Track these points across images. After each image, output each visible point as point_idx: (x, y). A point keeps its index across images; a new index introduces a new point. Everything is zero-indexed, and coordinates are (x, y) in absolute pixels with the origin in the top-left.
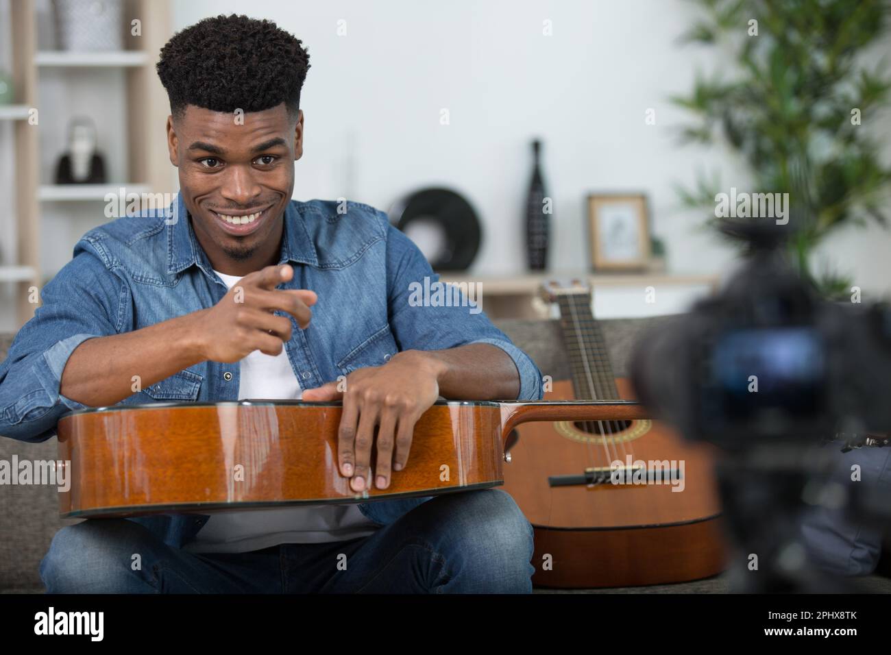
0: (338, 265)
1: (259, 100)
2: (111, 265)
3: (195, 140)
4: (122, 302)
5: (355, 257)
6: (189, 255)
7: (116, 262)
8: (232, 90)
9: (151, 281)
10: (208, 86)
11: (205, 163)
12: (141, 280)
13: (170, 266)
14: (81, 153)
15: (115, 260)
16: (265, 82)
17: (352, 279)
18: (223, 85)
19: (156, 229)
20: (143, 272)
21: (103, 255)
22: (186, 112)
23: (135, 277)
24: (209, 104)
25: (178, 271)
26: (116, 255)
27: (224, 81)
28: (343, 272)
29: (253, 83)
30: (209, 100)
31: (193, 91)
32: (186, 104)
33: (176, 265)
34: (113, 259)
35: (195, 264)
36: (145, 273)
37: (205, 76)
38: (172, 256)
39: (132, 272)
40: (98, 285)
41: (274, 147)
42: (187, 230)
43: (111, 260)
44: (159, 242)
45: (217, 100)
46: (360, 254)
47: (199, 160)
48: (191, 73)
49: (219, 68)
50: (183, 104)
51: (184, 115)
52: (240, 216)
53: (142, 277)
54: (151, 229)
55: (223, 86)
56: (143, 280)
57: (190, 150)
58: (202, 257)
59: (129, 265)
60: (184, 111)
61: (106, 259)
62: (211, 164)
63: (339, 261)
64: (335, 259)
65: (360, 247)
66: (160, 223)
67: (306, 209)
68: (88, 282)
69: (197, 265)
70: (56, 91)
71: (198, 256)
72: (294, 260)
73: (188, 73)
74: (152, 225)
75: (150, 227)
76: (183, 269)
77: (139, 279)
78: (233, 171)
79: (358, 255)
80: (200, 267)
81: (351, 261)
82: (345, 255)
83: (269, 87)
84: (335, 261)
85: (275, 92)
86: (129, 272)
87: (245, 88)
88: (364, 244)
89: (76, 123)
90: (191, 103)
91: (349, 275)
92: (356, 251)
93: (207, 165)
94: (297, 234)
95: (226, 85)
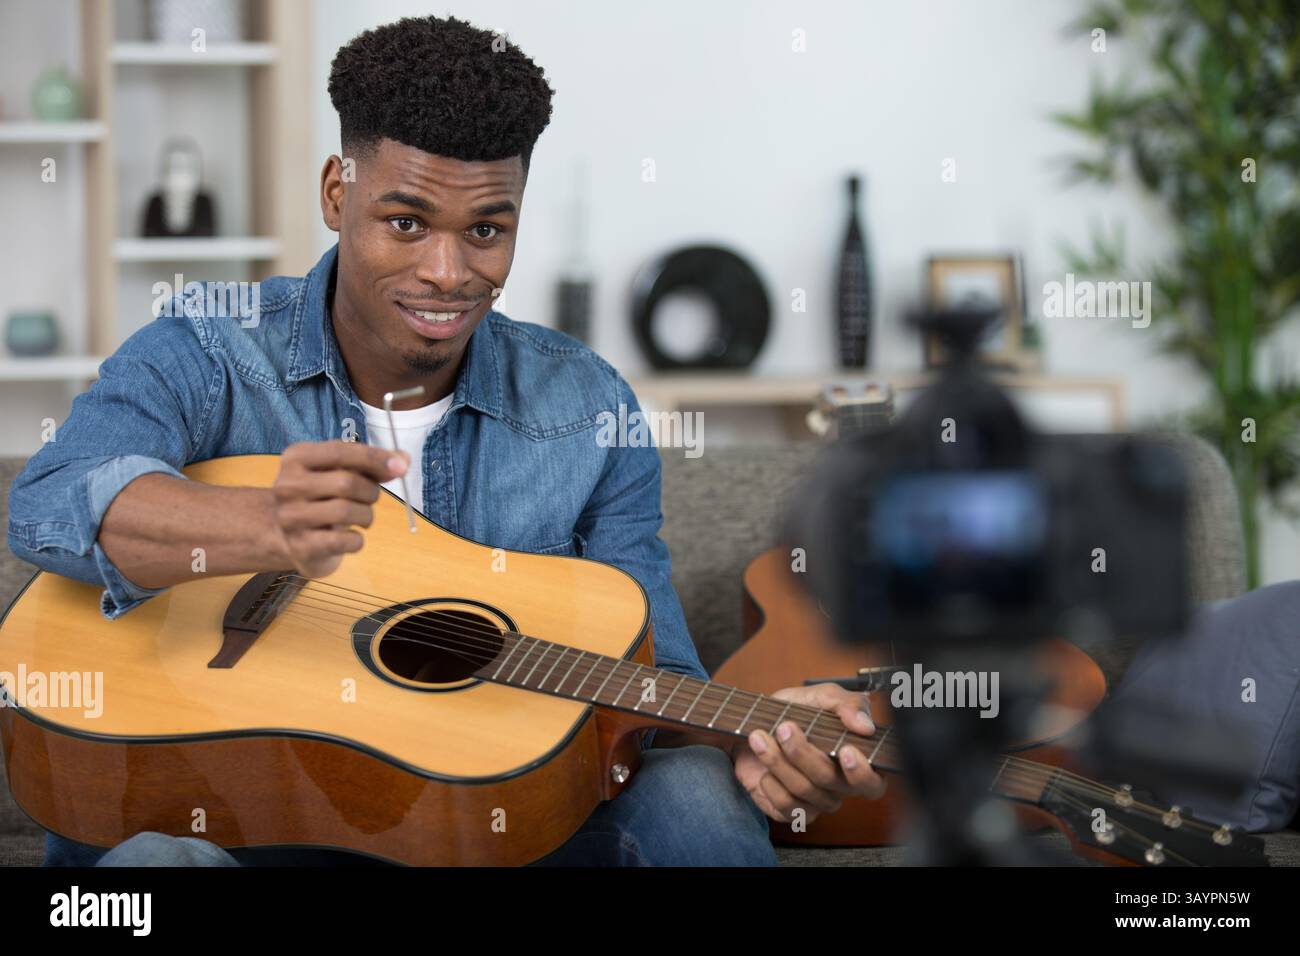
0: (536, 434)
1: (496, 145)
2: (208, 343)
3: (389, 190)
4: (210, 400)
5: (565, 429)
6: (318, 356)
7: (217, 340)
8: (462, 124)
9: (261, 378)
10: (425, 115)
11: (395, 224)
12: (247, 373)
13: (292, 369)
14: (180, 191)
15: (216, 336)
16: (509, 119)
17: (549, 459)
18: (450, 115)
19: (277, 304)
20: (252, 362)
21: (200, 327)
22: (379, 148)
23: (239, 367)
24: (423, 141)
25: (301, 378)
26: (219, 329)
27: (451, 110)
28: (539, 446)
29: (494, 117)
30: (425, 135)
31: (398, 119)
32: (380, 138)
33: (299, 370)
34: (213, 335)
35: (324, 373)
36: (255, 364)
37: (422, 99)
38: (296, 354)
39: (237, 359)
40: (179, 371)
41: (501, 214)
42: (321, 319)
43: (209, 337)
44: (275, 323)
45: (436, 137)
46: (574, 428)
47: (388, 219)
48: (397, 93)
49: (444, 89)
50: (375, 136)
51: (377, 151)
52: (437, 311)
53: (249, 369)
54: (268, 303)
55: (450, 117)
56: (250, 374)
57: (379, 203)
58: (336, 363)
59: (234, 348)
60: (376, 146)
61: (203, 334)
62: (405, 226)
63: (540, 427)
64: (536, 422)
65: (578, 419)
66: (283, 298)
67: (504, 328)
68: (165, 365)
69: (327, 374)
70: (146, 101)
71: (330, 361)
72: (472, 406)
73: (392, 92)
74: (272, 298)
75: (268, 300)
76: (308, 376)
77: (245, 370)
78: (439, 240)
79: (570, 428)
80: (332, 378)
81: (557, 433)
82: (553, 421)
83: (511, 128)
84: (534, 426)
85: (519, 135)
86: (233, 360)
87: (480, 123)
88: (585, 417)
89: (174, 146)
90: (388, 136)
91: (547, 452)
92: (570, 422)
93: (398, 228)
94: (483, 363)
95: (453, 115)
